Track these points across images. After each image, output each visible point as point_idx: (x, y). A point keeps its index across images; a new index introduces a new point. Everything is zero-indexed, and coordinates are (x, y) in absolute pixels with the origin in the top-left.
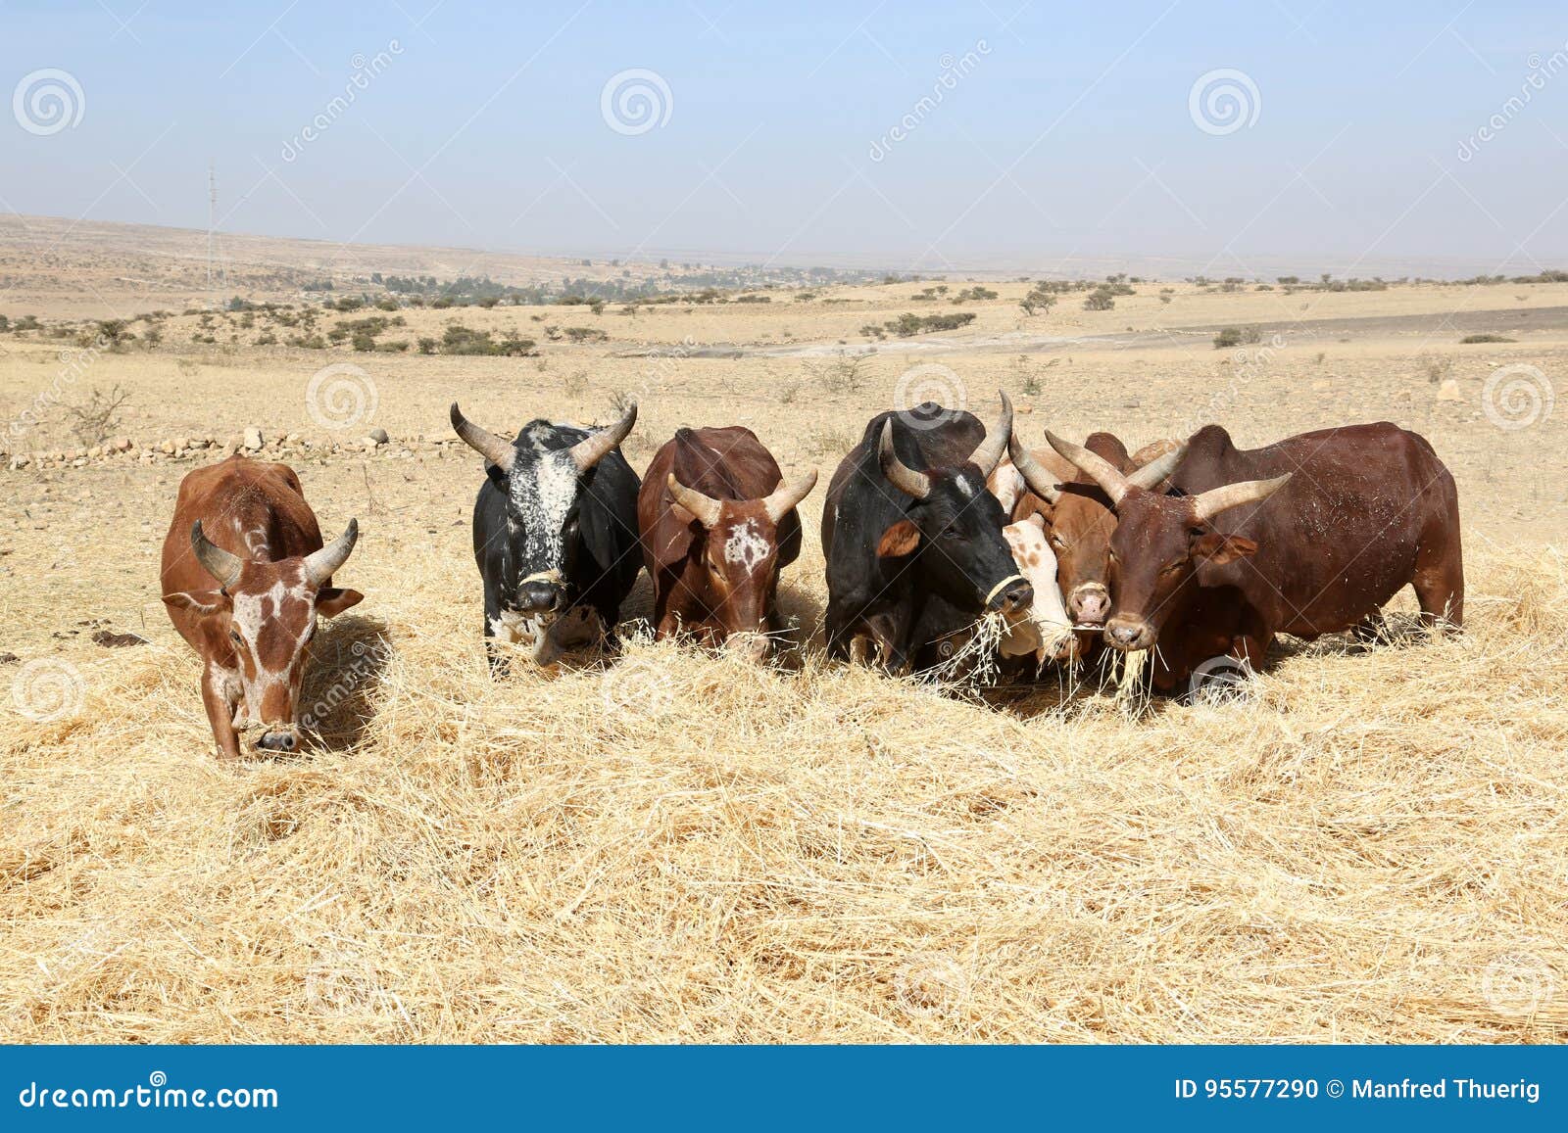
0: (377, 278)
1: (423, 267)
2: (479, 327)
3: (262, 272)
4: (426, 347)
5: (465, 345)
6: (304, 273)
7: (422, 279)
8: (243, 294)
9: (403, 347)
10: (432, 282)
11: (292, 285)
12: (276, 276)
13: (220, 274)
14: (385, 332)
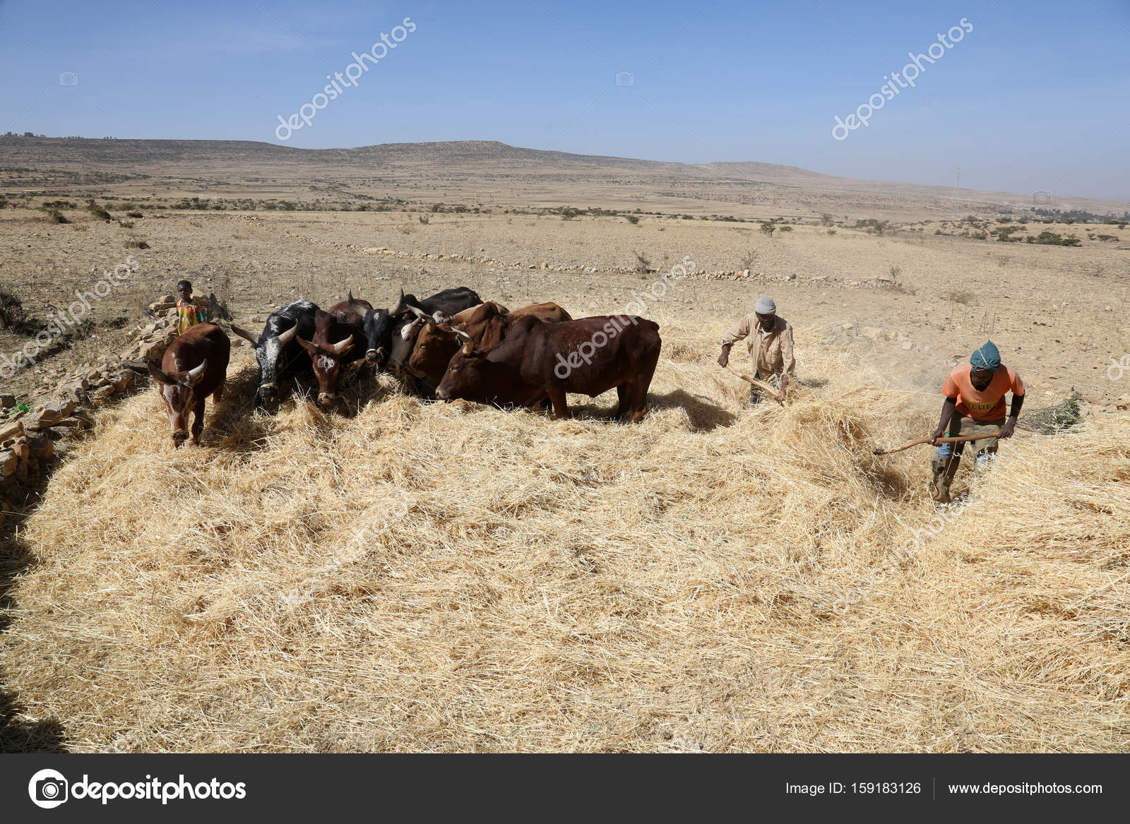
0: (1033, 209)
1: (1056, 205)
2: (1057, 232)
3: (984, 206)
4: (1030, 240)
5: (1046, 240)
6: (1000, 206)
7: (1054, 210)
8: (973, 214)
9: (1020, 239)
10: (1059, 211)
11: (995, 211)
12: (989, 207)
13: (966, 206)
14: (1015, 232)
